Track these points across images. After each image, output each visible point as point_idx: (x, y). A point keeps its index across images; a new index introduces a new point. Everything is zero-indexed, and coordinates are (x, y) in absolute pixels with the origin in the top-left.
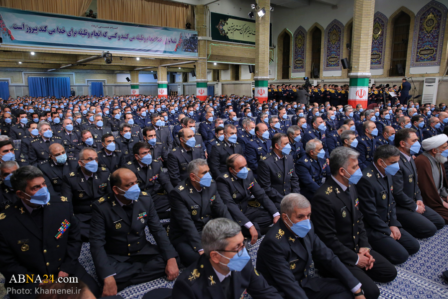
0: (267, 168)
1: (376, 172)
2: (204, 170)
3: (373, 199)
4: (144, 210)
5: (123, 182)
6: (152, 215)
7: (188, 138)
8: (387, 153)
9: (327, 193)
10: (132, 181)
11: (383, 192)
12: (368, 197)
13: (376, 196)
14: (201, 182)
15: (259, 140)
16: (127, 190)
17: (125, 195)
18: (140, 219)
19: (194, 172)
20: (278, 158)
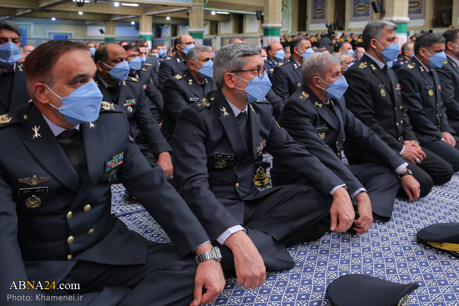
0: (283, 74)
1: (418, 65)
2: (206, 57)
3: (418, 95)
4: (133, 97)
5: (111, 56)
6: (141, 105)
7: (186, 45)
8: (430, 40)
9: (360, 67)
10: (122, 56)
11: (429, 88)
12: (411, 92)
13: (420, 91)
14: (201, 71)
15: (271, 61)
16: (114, 66)
17: (111, 73)
18: (127, 107)
19: (194, 59)
20: (297, 65)
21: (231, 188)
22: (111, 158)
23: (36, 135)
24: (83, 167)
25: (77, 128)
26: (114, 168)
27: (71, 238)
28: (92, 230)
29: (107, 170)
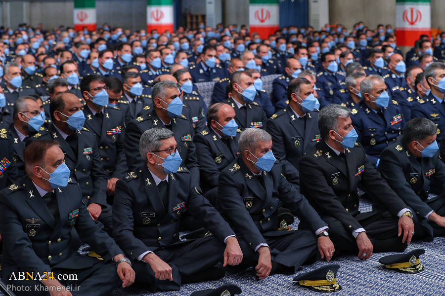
10: (77, 105)
14: (169, 109)
21: (155, 240)
22: (72, 212)
23: (32, 195)
24: (57, 215)
25: (53, 191)
26: (74, 218)
27: (50, 256)
28: (61, 254)
29: (70, 218)
